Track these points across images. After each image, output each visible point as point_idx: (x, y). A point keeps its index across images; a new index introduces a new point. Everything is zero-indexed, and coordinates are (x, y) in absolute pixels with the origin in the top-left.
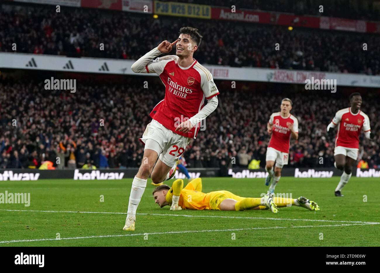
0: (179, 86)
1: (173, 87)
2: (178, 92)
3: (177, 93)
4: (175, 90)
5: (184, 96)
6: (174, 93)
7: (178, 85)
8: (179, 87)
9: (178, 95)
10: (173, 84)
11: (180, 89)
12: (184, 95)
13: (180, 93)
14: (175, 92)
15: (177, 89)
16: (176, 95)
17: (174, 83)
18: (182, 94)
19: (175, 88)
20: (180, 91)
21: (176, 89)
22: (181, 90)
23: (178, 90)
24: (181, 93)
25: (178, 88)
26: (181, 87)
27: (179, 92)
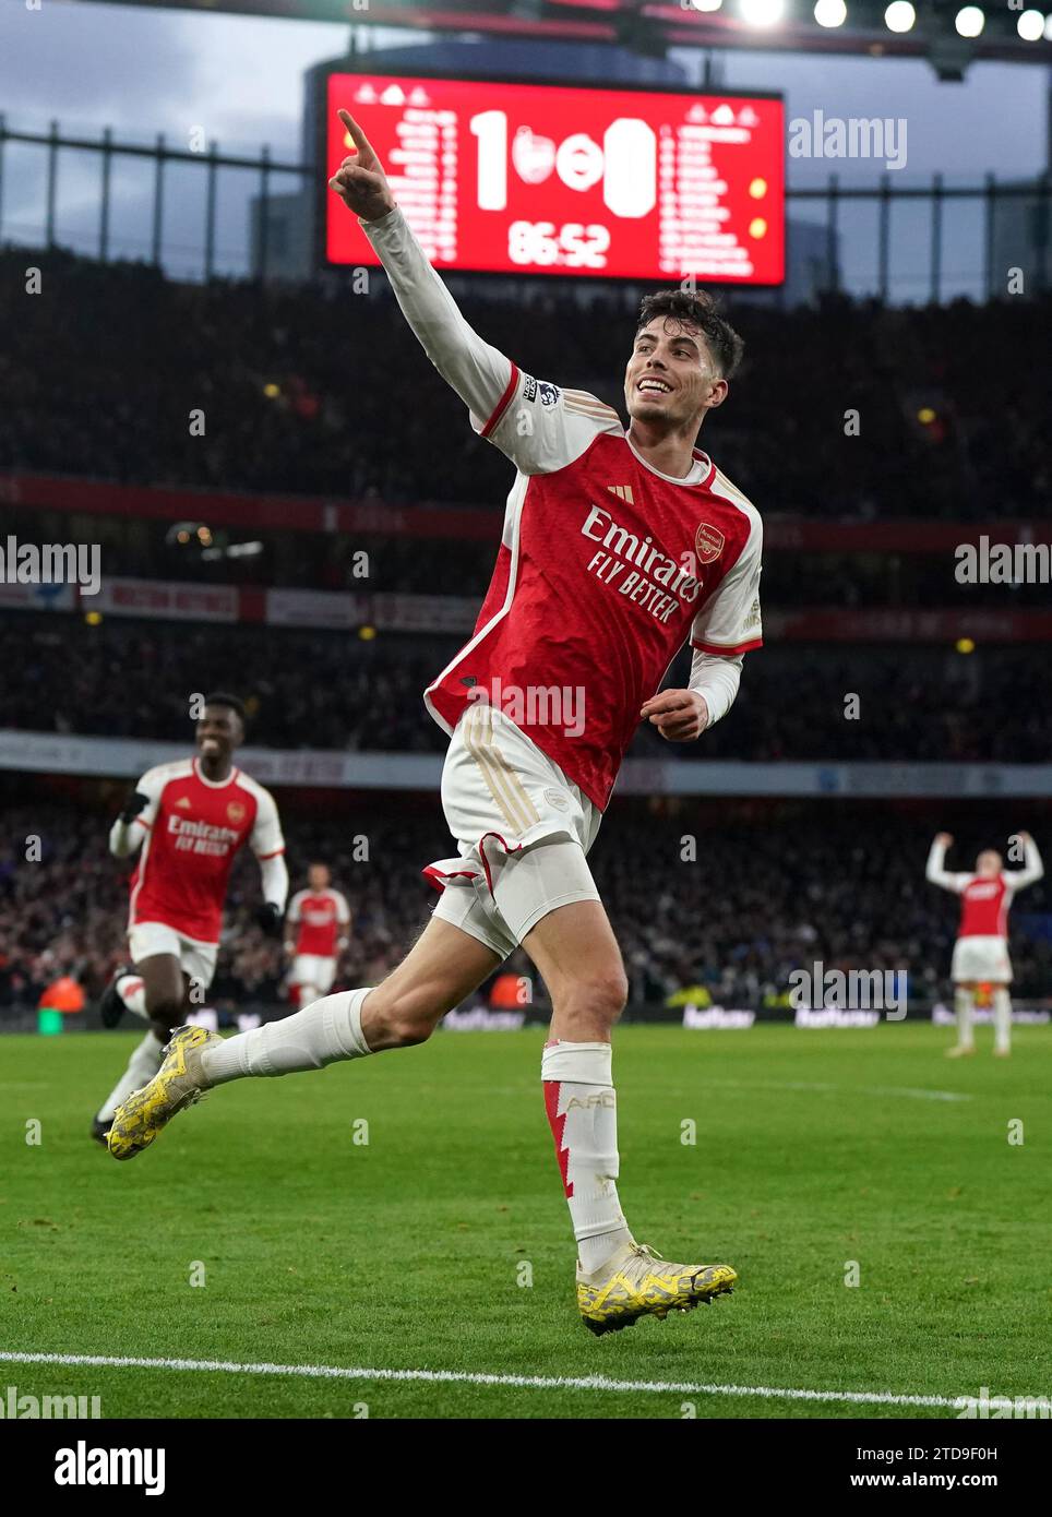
0: (662, 557)
1: (629, 556)
2: (646, 588)
3: (639, 589)
4: (634, 574)
5: (665, 609)
6: (621, 590)
7: (654, 551)
8: (657, 563)
9: (641, 603)
10: (629, 542)
11: (662, 575)
12: (667, 604)
13: (653, 593)
14: (629, 583)
15: (647, 569)
16: (633, 597)
17: (633, 537)
18: (660, 598)
19: (638, 562)
20: (658, 585)
21: (640, 570)
22: (665, 581)
23: (650, 577)
24: (660, 593)
25: (653, 569)
26: (669, 566)
27: (652, 587)
